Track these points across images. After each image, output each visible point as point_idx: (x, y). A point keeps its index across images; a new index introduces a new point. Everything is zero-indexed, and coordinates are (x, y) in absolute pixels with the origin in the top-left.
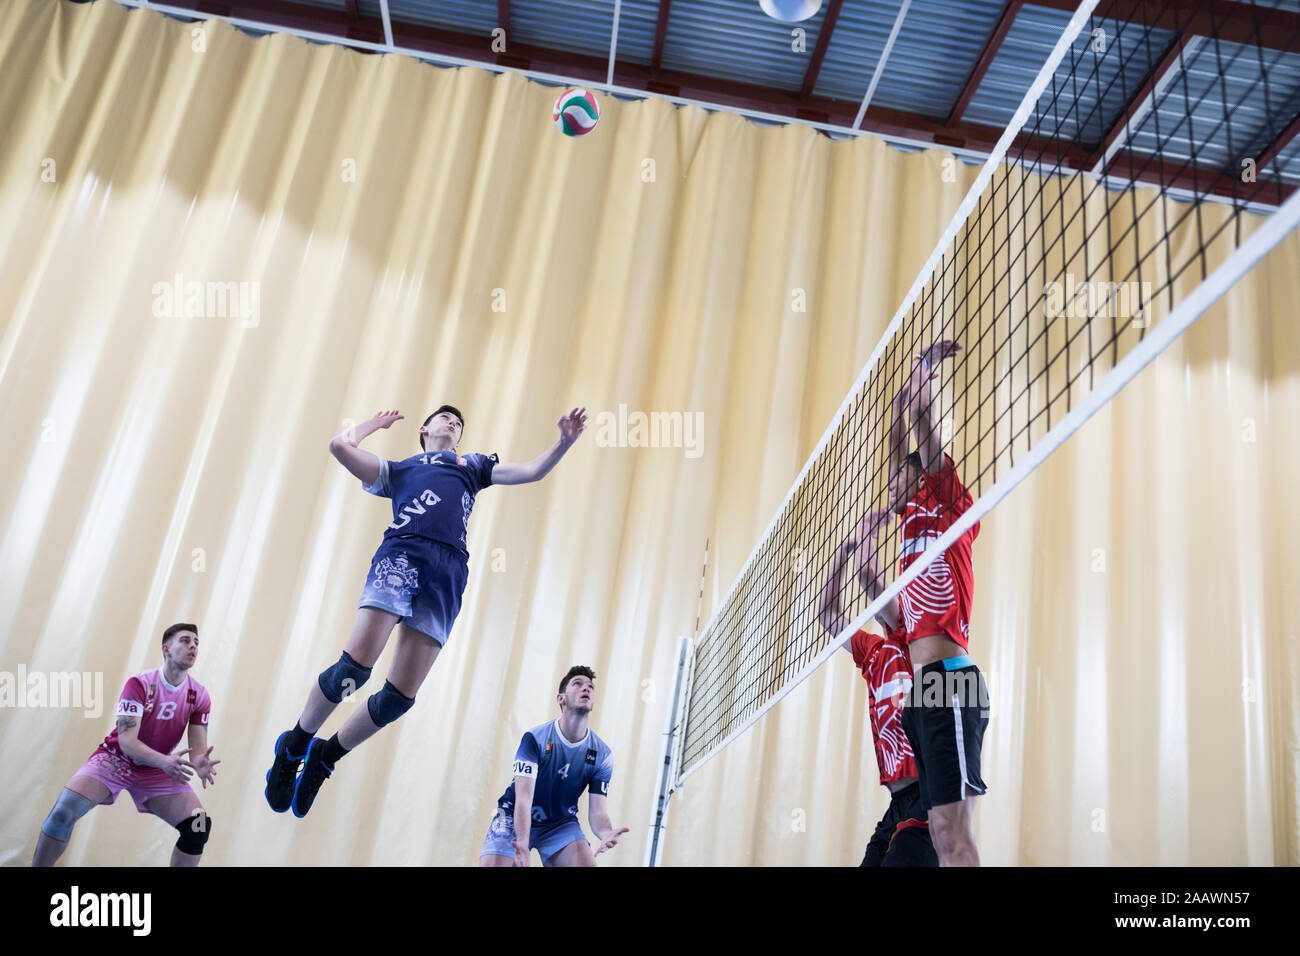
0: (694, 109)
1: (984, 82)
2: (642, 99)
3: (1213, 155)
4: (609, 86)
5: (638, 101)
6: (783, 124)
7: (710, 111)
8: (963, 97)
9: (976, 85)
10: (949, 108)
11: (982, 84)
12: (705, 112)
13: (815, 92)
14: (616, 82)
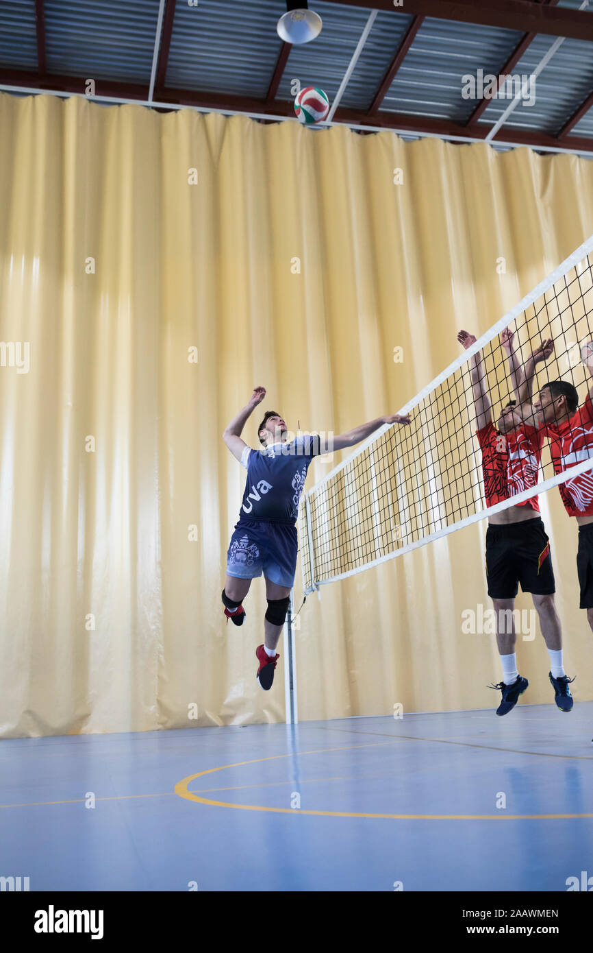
0: (215, 116)
1: (396, 81)
2: (176, 110)
3: (536, 122)
4: (150, 103)
5: (173, 113)
6: (278, 122)
7: (227, 116)
8: (380, 94)
9: (389, 84)
10: (370, 102)
11: (392, 83)
12: (222, 117)
13: (277, 98)
14: (155, 99)
